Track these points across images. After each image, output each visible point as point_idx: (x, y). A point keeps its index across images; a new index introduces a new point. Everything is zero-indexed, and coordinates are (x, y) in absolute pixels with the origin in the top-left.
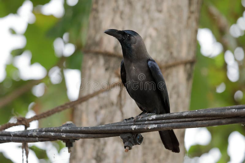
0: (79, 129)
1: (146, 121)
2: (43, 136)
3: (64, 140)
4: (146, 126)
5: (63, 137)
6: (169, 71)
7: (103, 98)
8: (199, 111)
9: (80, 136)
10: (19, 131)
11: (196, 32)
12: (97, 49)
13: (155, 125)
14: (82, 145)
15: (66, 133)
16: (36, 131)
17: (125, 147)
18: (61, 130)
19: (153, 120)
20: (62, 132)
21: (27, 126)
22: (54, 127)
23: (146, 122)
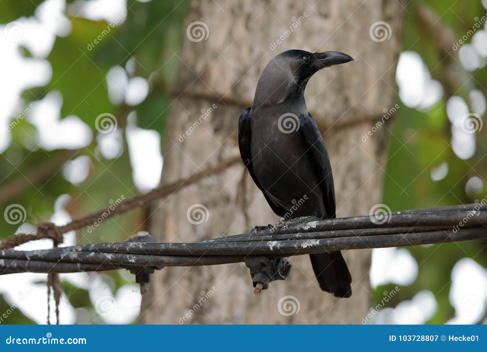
0: (163, 247)
1: (297, 233)
2: (90, 259)
3: (132, 268)
4: (298, 242)
5: (131, 263)
6: (340, 135)
7: (209, 188)
8: (405, 214)
9: (165, 261)
10: (42, 250)
11: (396, 58)
12: (199, 90)
13: (315, 240)
14: (166, 280)
15: (136, 254)
16: (77, 251)
17: (255, 284)
18: (128, 249)
19: (311, 230)
20: (129, 253)
21: (57, 241)
22: (113, 243)
23: (297, 235)
